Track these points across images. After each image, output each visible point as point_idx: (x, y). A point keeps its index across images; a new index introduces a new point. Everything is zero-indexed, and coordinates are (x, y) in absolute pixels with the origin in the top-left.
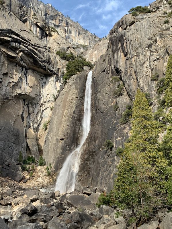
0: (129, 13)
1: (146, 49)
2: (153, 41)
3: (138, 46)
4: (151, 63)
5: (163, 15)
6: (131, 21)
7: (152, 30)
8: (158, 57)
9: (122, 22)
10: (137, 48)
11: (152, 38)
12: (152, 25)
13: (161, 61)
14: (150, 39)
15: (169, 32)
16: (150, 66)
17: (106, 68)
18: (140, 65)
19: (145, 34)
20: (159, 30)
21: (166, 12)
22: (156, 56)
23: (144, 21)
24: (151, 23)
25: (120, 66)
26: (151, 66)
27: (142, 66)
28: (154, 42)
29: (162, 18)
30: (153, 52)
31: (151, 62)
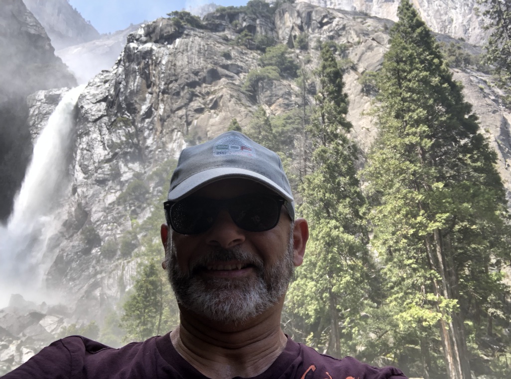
0: (168, 17)
1: (186, 87)
2: (199, 77)
3: (174, 78)
4: (190, 113)
5: (221, 40)
6: (169, 32)
7: (202, 59)
8: (203, 106)
9: (155, 28)
10: (171, 82)
11: (198, 72)
12: (202, 51)
13: (206, 114)
14: (196, 73)
15: (227, 72)
16: (187, 116)
17: (107, 96)
18: (171, 110)
19: (188, 62)
20: (211, 63)
21: (227, 37)
22: (199, 104)
23: (191, 39)
24: (202, 47)
25: (136, 101)
26: (189, 118)
27: (173, 112)
28: (200, 79)
29: (220, 45)
30: (197, 96)
31: (190, 110)
